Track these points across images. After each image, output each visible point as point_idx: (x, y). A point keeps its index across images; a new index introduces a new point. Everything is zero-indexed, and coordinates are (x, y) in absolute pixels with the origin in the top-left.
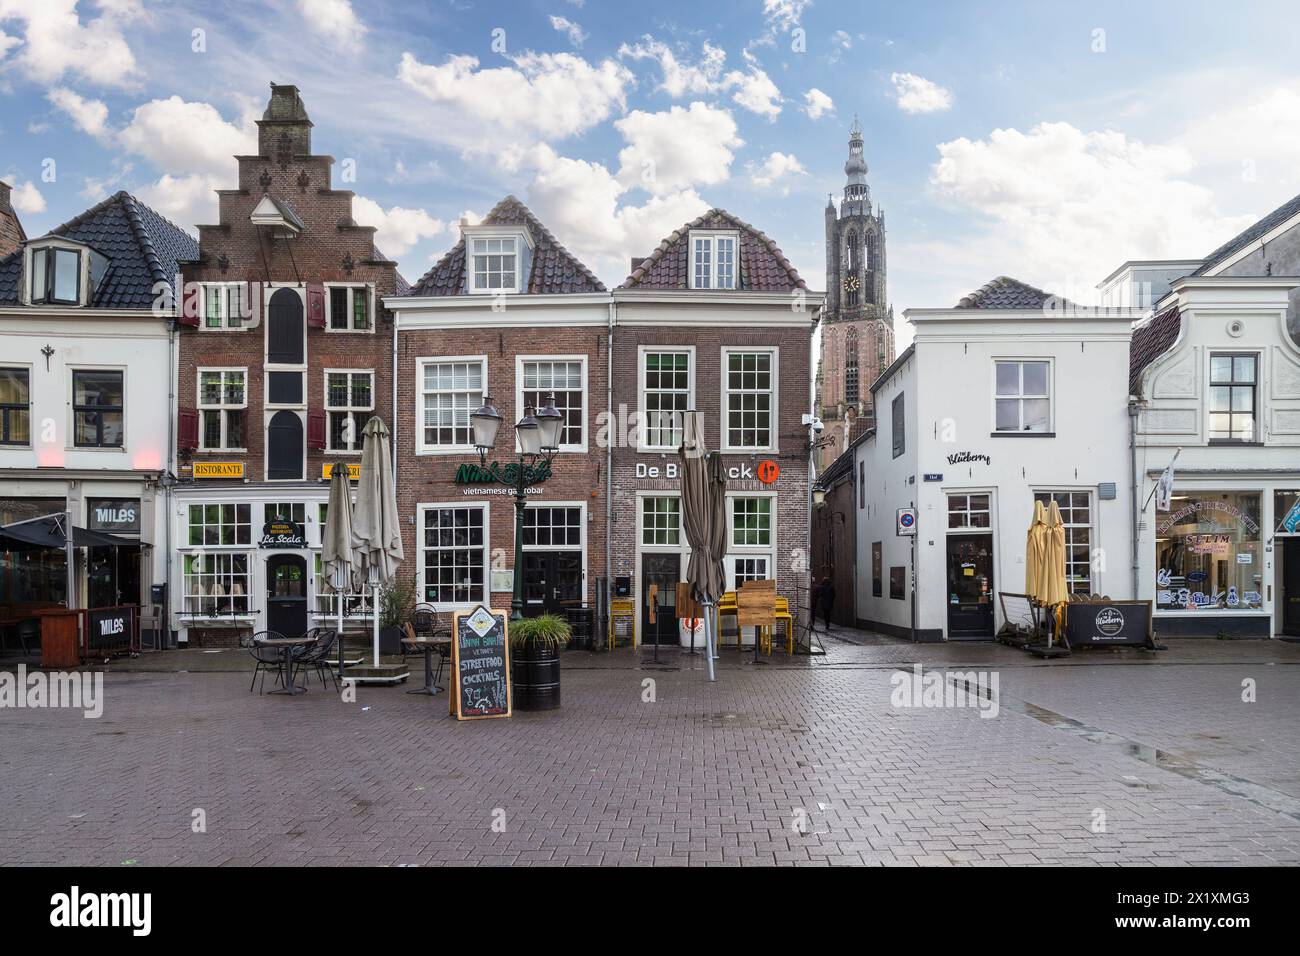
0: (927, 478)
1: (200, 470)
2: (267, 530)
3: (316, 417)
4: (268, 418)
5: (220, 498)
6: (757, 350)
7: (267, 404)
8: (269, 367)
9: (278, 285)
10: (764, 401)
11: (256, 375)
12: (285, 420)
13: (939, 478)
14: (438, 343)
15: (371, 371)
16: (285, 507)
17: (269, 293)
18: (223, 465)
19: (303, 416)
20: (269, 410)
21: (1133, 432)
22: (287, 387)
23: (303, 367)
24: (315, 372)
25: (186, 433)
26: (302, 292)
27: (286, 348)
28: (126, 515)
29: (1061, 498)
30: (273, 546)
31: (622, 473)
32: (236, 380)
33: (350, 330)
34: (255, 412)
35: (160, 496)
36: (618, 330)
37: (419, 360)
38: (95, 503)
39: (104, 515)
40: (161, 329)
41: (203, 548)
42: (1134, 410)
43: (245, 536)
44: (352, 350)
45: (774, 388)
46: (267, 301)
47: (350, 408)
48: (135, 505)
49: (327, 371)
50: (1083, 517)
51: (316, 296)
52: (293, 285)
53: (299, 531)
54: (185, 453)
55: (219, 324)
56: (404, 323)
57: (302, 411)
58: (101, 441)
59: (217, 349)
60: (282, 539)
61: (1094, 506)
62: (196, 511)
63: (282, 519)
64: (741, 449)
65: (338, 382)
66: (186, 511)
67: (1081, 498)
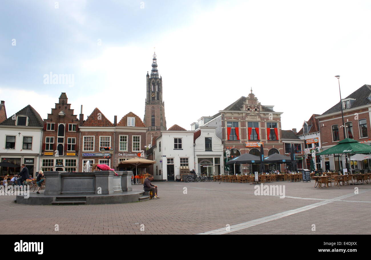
0: (164, 156)
1: (46, 154)
2: (57, 164)
3: (66, 145)
4: (57, 145)
5: (48, 158)
6: (138, 136)
7: (57, 143)
8: (58, 137)
10: (139, 144)
11: (56, 138)
12: (60, 146)
13: (165, 156)
14: (87, 134)
15: (75, 138)
16: (60, 160)
17: (59, 125)
18: (50, 153)
20: (58, 144)
21: (194, 149)
22: (61, 140)
23: (64, 137)
24: (66, 138)
25: (44, 147)
26: (65, 125)
27: (61, 134)
28: (31, 161)
29: (184, 159)
30: (57, 166)
31: (116, 155)
32: (52, 139)
33: (72, 131)
34: (55, 144)
35: (38, 158)
36: (116, 132)
37: (83, 136)
38: (26, 159)
39: (27, 161)
40: (40, 130)
41: (45, 167)
42: (194, 146)
43: (53, 165)
44: (72, 134)
45: (140, 142)
46: (58, 126)
47: (71, 144)
48: (33, 159)
49: (68, 138)
50: (187, 162)
51: (67, 126)
52: (63, 124)
53: (62, 164)
54: (43, 151)
55: (50, 130)
56: (81, 130)
57: (63, 144)
58: (27, 149)
59: (49, 134)
60: (59, 165)
61: (189, 160)
62: (44, 161)
63: (59, 162)
64: (135, 151)
65: (70, 140)
66: (42, 160)
67: (187, 159)
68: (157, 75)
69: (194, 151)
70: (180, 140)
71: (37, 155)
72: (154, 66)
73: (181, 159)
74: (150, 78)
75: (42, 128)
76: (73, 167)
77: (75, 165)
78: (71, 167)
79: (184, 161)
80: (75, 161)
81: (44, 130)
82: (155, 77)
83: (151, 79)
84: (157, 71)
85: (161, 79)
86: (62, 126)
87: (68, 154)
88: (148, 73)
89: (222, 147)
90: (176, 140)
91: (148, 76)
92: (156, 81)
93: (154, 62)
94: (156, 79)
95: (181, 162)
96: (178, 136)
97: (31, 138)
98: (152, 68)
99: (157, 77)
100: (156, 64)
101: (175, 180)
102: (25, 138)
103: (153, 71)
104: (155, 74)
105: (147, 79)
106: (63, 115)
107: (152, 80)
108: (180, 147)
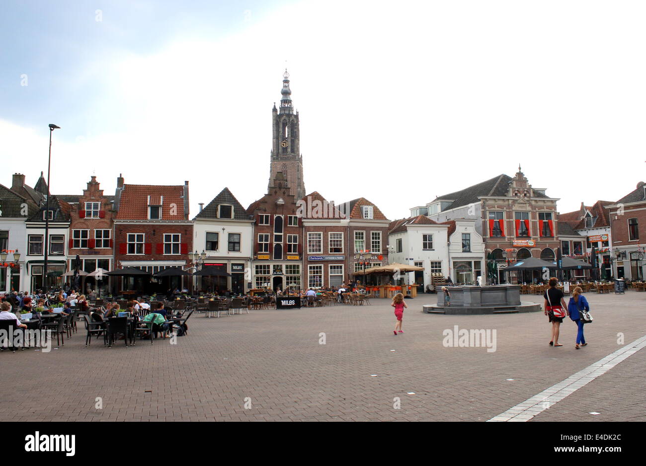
0: (410, 259)
1: (260, 257)
2: (274, 271)
3: (285, 244)
4: (274, 245)
5: (262, 264)
6: (377, 232)
7: (274, 242)
8: (275, 234)
9: (277, 215)
10: (379, 242)
11: (272, 235)
12: (278, 246)
13: (413, 259)
14: (312, 229)
15: (298, 235)
16: (278, 266)
17: (275, 217)
18: (265, 256)
19: (282, 245)
20: (275, 243)
21: (449, 250)
22: (278, 238)
23: (282, 234)
24: (285, 235)
25: (257, 248)
26: (283, 217)
27: (278, 229)
28: (240, 268)
29: (436, 263)
30: (275, 275)
31: (351, 258)
32: (267, 237)
33: (293, 226)
34: (271, 244)
35: (249, 263)
36: (350, 227)
37: (308, 233)
38: (233, 265)
39: (235, 268)
40: (250, 224)
41: (260, 275)
42: (449, 245)
43: (269, 272)
44: (293, 230)
45: (381, 240)
46: (275, 219)
47: (293, 243)
48: (243, 265)
49: (288, 235)
50: (440, 267)
51: (286, 218)
52: (281, 215)
53: (282, 271)
54: (255, 253)
55: (263, 223)
56: (305, 224)
57: (282, 243)
58: (234, 250)
59: (262, 229)
60: (278, 273)
61: (442, 265)
62: (257, 267)
63: (277, 269)
64: (374, 253)
65: (290, 237)
66: (255, 266)
67: (440, 263)
68: (290, 108)
69: (449, 252)
70: (430, 236)
71: (247, 259)
72: (286, 93)
73: (432, 263)
74: (278, 113)
75: (254, 221)
76: (296, 275)
77: (298, 272)
78: (293, 275)
79: (436, 266)
80: (298, 266)
81: (256, 224)
82: (287, 112)
83: (281, 115)
84: (290, 101)
85: (297, 116)
86: (279, 218)
87: (288, 258)
88: (275, 106)
89: (484, 246)
90: (425, 237)
91: (275, 110)
92: (289, 120)
93: (285, 87)
94: (289, 115)
95: (432, 267)
96: (428, 230)
97: (238, 236)
98: (282, 96)
99: (291, 113)
100: (289, 89)
101: (425, 292)
102: (230, 235)
103: (284, 101)
104: (287, 107)
105: (273, 116)
106: (283, 203)
107: (283, 118)
108: (431, 246)
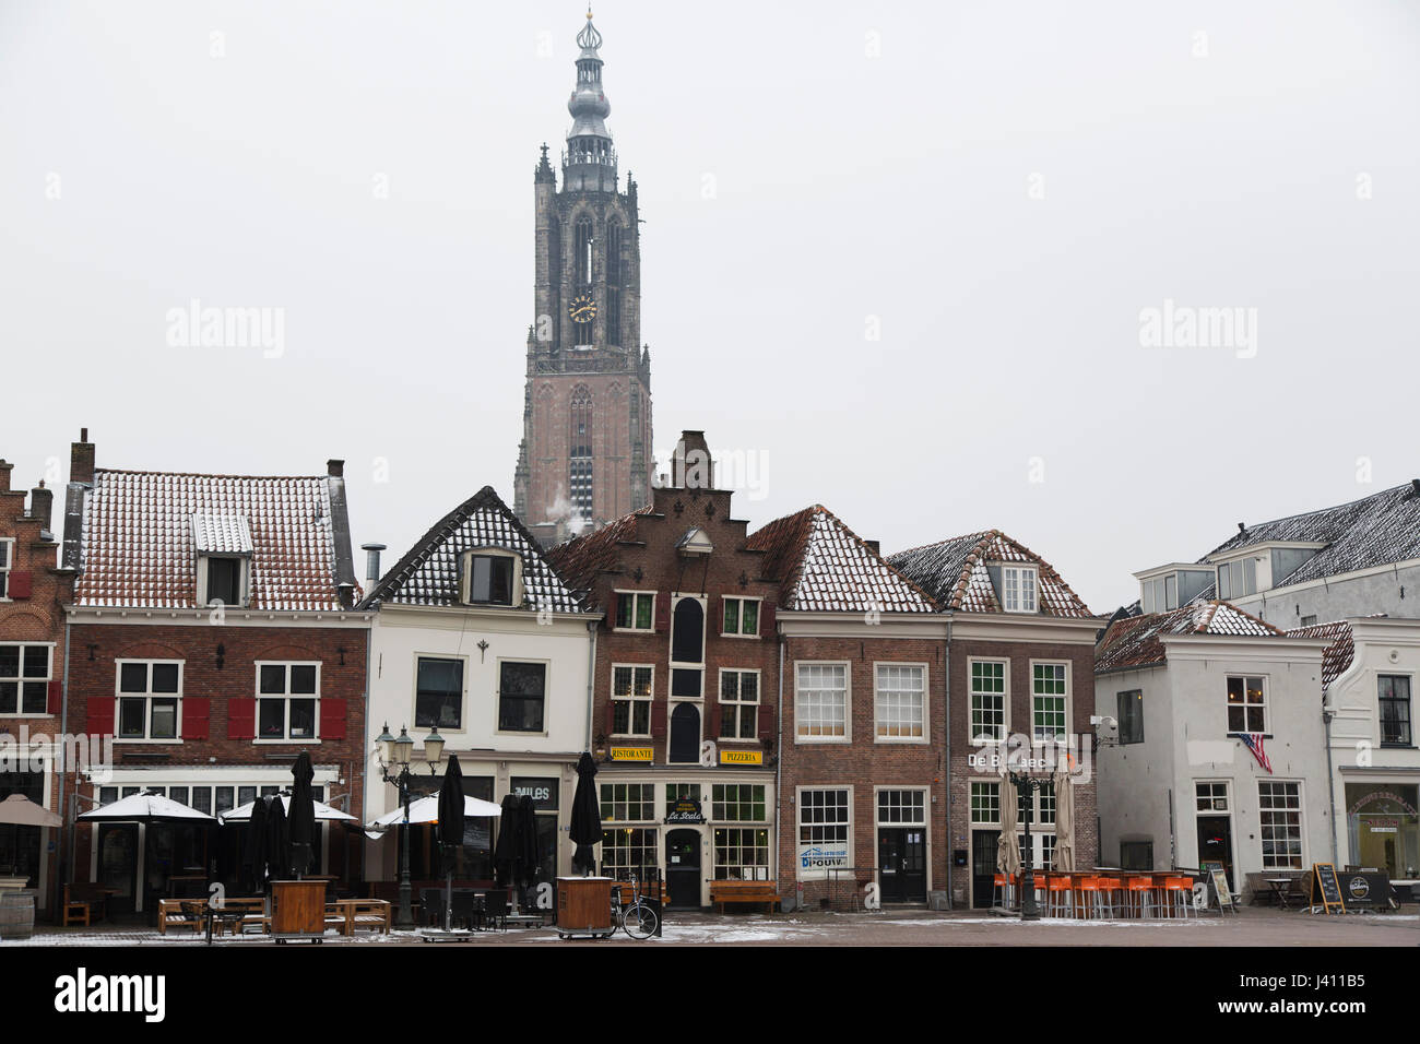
2: (670, 809)
3: (711, 707)
4: (671, 708)
5: (628, 779)
6: (1055, 662)
7: (671, 698)
8: (673, 665)
9: (684, 595)
10: (1060, 703)
11: (663, 670)
12: (685, 711)
14: (814, 649)
15: (758, 671)
16: (683, 787)
17: (675, 602)
18: (636, 750)
19: (701, 709)
20: (673, 701)
21: (1327, 737)
22: (687, 683)
23: (701, 666)
24: (712, 670)
25: (608, 719)
26: (704, 603)
27: (688, 650)
28: (541, 792)
29: (1278, 787)
30: (673, 822)
31: (959, 762)
32: (643, 676)
33: (740, 635)
34: (660, 704)
36: (951, 644)
37: (796, 663)
38: (516, 781)
39: (524, 793)
40: (583, 630)
41: (616, 822)
42: (1327, 718)
43: (649, 812)
44: (740, 652)
45: (1068, 694)
46: (673, 608)
47: (739, 702)
48: (552, 782)
49: (721, 669)
50: (1294, 803)
51: (715, 606)
52: (697, 596)
53: (698, 808)
54: (600, 739)
55: (629, 625)
56: (789, 631)
57: (700, 703)
58: (521, 726)
59: (629, 647)
60: (685, 816)
61: (1302, 794)
62: (606, 791)
63: (684, 799)
65: (730, 680)
66: (599, 789)
67: (1293, 788)
68: (609, 173)
69: (1328, 748)
70: (1256, 683)
71: (569, 761)
72: (588, 110)
73: (1264, 788)
74: (559, 188)
75: (599, 616)
76: (752, 824)
77: (760, 813)
78: (739, 823)
79: (1279, 797)
80: (760, 790)
81: (602, 629)
82: (593, 184)
83: (569, 196)
84: (605, 143)
85: (630, 200)
86: (689, 607)
87: (725, 756)
88: (544, 160)
90: (1235, 685)
91: (544, 174)
92: (601, 214)
93: (585, 84)
94: (603, 198)
95: (1265, 802)
96: (1245, 664)
97: (538, 672)
98: (572, 121)
99: (608, 188)
100: (602, 96)
102: (509, 670)
103: (581, 143)
104: (593, 165)
105: (539, 199)
106: (709, 550)
107: (576, 210)
108: (1257, 722)
